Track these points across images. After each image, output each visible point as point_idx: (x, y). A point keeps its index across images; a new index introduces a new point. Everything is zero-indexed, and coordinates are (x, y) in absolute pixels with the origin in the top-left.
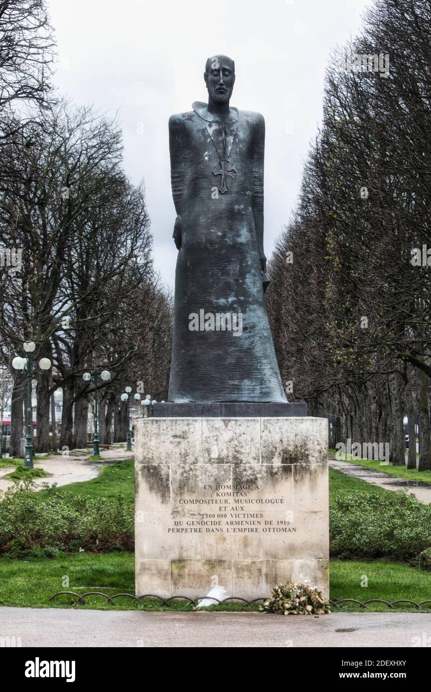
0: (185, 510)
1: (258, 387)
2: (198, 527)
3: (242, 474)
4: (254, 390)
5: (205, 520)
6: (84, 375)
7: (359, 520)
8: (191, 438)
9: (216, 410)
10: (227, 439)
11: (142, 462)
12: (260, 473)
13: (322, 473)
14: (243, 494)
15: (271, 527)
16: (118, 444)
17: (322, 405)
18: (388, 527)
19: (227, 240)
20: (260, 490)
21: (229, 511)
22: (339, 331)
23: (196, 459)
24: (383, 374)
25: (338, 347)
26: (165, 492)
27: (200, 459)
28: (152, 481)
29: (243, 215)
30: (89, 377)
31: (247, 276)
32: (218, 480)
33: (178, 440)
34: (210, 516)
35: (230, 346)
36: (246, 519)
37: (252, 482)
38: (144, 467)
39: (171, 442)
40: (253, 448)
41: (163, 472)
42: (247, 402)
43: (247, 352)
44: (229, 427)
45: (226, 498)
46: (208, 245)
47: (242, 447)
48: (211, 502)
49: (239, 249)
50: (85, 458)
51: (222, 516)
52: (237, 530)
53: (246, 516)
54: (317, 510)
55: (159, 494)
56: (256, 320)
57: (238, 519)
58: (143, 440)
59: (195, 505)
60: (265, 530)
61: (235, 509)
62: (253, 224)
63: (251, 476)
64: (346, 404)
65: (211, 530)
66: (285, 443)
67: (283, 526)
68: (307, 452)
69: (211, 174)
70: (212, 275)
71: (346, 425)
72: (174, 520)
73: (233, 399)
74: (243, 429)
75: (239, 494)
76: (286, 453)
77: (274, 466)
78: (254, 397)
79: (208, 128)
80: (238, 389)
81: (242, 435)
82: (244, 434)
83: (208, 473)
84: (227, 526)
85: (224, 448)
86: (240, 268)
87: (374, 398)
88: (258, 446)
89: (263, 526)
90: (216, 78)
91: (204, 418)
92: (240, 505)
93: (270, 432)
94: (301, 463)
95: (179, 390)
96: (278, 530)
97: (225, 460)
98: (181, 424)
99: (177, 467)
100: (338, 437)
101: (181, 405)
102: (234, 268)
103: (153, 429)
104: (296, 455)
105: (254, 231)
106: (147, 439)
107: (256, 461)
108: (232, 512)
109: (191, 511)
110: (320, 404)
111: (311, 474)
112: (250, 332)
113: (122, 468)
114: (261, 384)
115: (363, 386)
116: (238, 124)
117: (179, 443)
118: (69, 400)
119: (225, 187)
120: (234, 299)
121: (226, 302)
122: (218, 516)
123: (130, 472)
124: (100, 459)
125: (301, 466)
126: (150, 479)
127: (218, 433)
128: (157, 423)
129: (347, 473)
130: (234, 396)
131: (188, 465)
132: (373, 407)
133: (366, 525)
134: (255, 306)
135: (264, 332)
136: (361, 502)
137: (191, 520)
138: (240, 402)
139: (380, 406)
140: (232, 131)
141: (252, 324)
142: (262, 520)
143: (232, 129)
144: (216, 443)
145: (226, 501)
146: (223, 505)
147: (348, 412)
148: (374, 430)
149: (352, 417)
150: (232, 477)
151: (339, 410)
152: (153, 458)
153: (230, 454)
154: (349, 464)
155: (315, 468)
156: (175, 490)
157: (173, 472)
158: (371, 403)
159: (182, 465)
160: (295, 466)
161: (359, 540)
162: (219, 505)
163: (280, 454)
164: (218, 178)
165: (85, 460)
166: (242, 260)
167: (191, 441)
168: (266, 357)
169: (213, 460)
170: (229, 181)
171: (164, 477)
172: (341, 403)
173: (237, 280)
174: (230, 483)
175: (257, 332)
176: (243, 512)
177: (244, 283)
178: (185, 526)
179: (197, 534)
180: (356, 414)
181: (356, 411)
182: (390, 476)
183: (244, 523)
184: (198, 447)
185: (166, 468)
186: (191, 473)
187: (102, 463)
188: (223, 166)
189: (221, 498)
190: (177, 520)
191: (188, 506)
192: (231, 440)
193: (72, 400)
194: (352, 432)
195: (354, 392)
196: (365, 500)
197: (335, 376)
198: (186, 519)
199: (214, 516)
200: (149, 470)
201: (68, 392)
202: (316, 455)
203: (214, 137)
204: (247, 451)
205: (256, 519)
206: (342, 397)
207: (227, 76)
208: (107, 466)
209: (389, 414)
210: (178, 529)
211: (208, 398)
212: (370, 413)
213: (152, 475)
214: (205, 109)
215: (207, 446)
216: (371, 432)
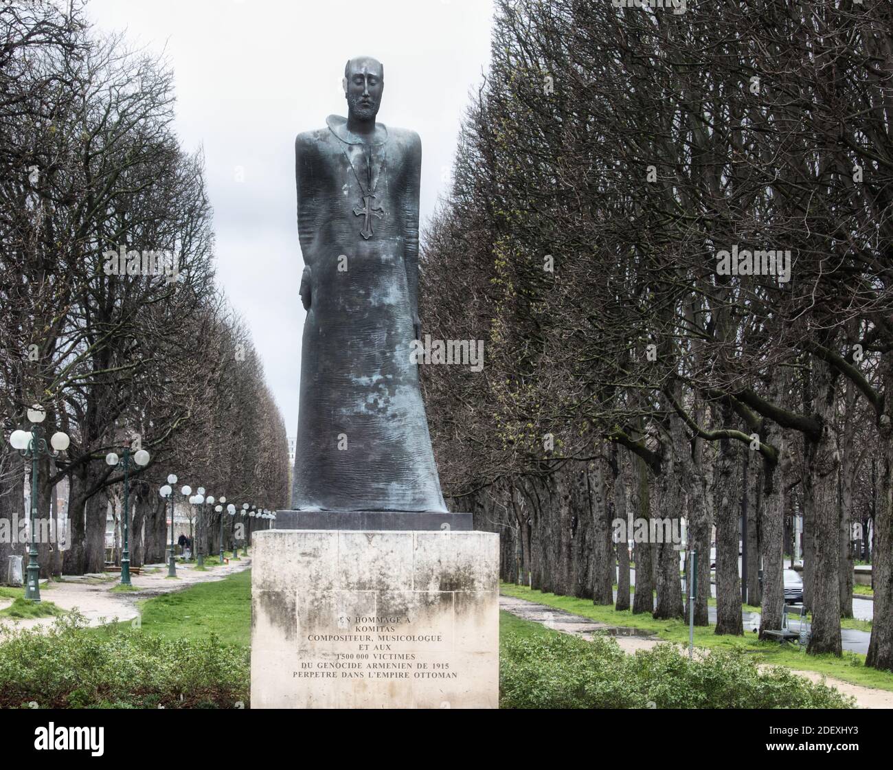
0: (316, 648)
1: (410, 492)
2: (331, 670)
3: (389, 603)
4: (404, 495)
5: (341, 661)
6: (108, 456)
7: (538, 670)
8: (324, 556)
9: (356, 522)
10: (371, 558)
11: (261, 587)
12: (412, 602)
13: (491, 603)
14: (390, 629)
15: (426, 671)
16: (152, 567)
17: (482, 507)
18: (577, 680)
19: (371, 300)
20: (412, 624)
21: (371, 651)
22: (512, 395)
23: (330, 583)
24: (580, 460)
25: (510, 419)
26: (290, 625)
27: (336, 584)
28: (273, 611)
29: (392, 268)
30: (115, 459)
31: (397, 347)
32: (358, 611)
33: (307, 558)
34: (347, 657)
35: (374, 438)
36: (393, 661)
37: (402, 614)
38: (264, 593)
39: (299, 562)
40: (403, 571)
41: (287, 600)
42: (395, 511)
43: (396, 447)
44: (373, 543)
45: (368, 633)
46: (347, 307)
47: (389, 569)
48: (348, 638)
49: (387, 312)
50: (108, 587)
51: (362, 656)
52: (381, 675)
53: (393, 657)
54: (483, 651)
55: (283, 628)
56: (406, 405)
57: (382, 661)
58: (263, 559)
59: (328, 642)
60: (417, 675)
61: (379, 647)
62: (405, 280)
63: (400, 607)
64: (520, 507)
65: (348, 674)
66: (444, 564)
67: (440, 670)
68: (472, 576)
69: (351, 214)
70: (352, 346)
71: (521, 540)
72: (301, 661)
73: (377, 506)
74: (390, 546)
75: (384, 629)
76: (445, 577)
77: (430, 594)
78: (404, 504)
79: (348, 153)
80: (383, 493)
81: (390, 554)
82: (392, 552)
83: (345, 602)
84: (369, 670)
85: (366, 569)
86: (387, 338)
87: (566, 498)
88: (410, 567)
89: (414, 669)
90: (359, 87)
91: (341, 531)
92: (385, 643)
93: (425, 550)
94: (464, 590)
95: (306, 494)
96: (434, 675)
97: (367, 586)
98: (313, 538)
99: (306, 594)
100: (507, 559)
101: (312, 515)
102: (380, 337)
103: (276, 545)
104: (457, 580)
105: (406, 288)
106: (268, 558)
107: (407, 587)
108: (376, 652)
109: (323, 650)
110: (479, 505)
111: (476, 605)
112: (399, 420)
113: (172, 604)
114: (414, 488)
115: (549, 478)
116: (387, 147)
117: (309, 562)
118: (80, 496)
119: (369, 231)
120: (380, 377)
121: (369, 382)
122: (358, 656)
123: (186, 610)
124: (132, 590)
125: (465, 594)
126: (272, 608)
127: (358, 551)
128: (281, 537)
129: (522, 615)
130: (379, 504)
131: (320, 591)
132: (564, 512)
133: (547, 678)
134: (407, 387)
135: (418, 420)
136: (541, 649)
137: (323, 661)
138: (386, 510)
139: (575, 510)
140: (378, 157)
141: (402, 411)
142: (414, 663)
143: (379, 154)
144: (355, 563)
145: (368, 638)
146: (365, 642)
147: (524, 520)
148: (564, 549)
149: (529, 527)
150: (375, 607)
151: (510, 515)
152: (275, 582)
153: (374, 578)
154: (525, 602)
155: (481, 597)
156: (303, 623)
157: (301, 600)
158: (561, 506)
159: (313, 591)
160: (457, 594)
161: (537, 697)
162: (359, 642)
163: (437, 578)
164: (360, 219)
165: (108, 591)
166: (391, 327)
167: (324, 561)
168: (420, 453)
169: (352, 585)
170: (374, 223)
171: (289, 606)
172: (513, 504)
173: (384, 353)
174: (374, 614)
175: (408, 420)
176: (389, 652)
177: (392, 357)
178: (314, 669)
179: (331, 679)
180: (536, 522)
181: (536, 518)
182: (588, 621)
183: (391, 666)
184: (334, 569)
185: (292, 595)
186: (323, 601)
187: (137, 595)
188: (367, 204)
189: (362, 633)
190: (306, 661)
191: (319, 644)
192: (376, 560)
193: (84, 496)
194: (530, 551)
195: (533, 487)
196: (547, 645)
197: (504, 462)
198: (315, 661)
199: (352, 656)
200: (270, 597)
201: (78, 482)
202: (484, 579)
203: (355, 165)
204: (396, 573)
205: (405, 661)
206: (515, 495)
207: (373, 85)
208: (146, 600)
209: (588, 523)
210: (305, 672)
211: (344, 506)
212: (559, 521)
213: (274, 603)
214: (344, 125)
215: (344, 566)
216: (559, 552)
